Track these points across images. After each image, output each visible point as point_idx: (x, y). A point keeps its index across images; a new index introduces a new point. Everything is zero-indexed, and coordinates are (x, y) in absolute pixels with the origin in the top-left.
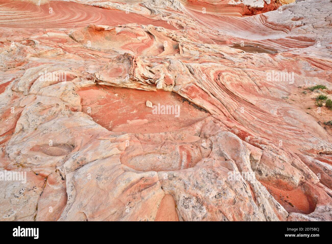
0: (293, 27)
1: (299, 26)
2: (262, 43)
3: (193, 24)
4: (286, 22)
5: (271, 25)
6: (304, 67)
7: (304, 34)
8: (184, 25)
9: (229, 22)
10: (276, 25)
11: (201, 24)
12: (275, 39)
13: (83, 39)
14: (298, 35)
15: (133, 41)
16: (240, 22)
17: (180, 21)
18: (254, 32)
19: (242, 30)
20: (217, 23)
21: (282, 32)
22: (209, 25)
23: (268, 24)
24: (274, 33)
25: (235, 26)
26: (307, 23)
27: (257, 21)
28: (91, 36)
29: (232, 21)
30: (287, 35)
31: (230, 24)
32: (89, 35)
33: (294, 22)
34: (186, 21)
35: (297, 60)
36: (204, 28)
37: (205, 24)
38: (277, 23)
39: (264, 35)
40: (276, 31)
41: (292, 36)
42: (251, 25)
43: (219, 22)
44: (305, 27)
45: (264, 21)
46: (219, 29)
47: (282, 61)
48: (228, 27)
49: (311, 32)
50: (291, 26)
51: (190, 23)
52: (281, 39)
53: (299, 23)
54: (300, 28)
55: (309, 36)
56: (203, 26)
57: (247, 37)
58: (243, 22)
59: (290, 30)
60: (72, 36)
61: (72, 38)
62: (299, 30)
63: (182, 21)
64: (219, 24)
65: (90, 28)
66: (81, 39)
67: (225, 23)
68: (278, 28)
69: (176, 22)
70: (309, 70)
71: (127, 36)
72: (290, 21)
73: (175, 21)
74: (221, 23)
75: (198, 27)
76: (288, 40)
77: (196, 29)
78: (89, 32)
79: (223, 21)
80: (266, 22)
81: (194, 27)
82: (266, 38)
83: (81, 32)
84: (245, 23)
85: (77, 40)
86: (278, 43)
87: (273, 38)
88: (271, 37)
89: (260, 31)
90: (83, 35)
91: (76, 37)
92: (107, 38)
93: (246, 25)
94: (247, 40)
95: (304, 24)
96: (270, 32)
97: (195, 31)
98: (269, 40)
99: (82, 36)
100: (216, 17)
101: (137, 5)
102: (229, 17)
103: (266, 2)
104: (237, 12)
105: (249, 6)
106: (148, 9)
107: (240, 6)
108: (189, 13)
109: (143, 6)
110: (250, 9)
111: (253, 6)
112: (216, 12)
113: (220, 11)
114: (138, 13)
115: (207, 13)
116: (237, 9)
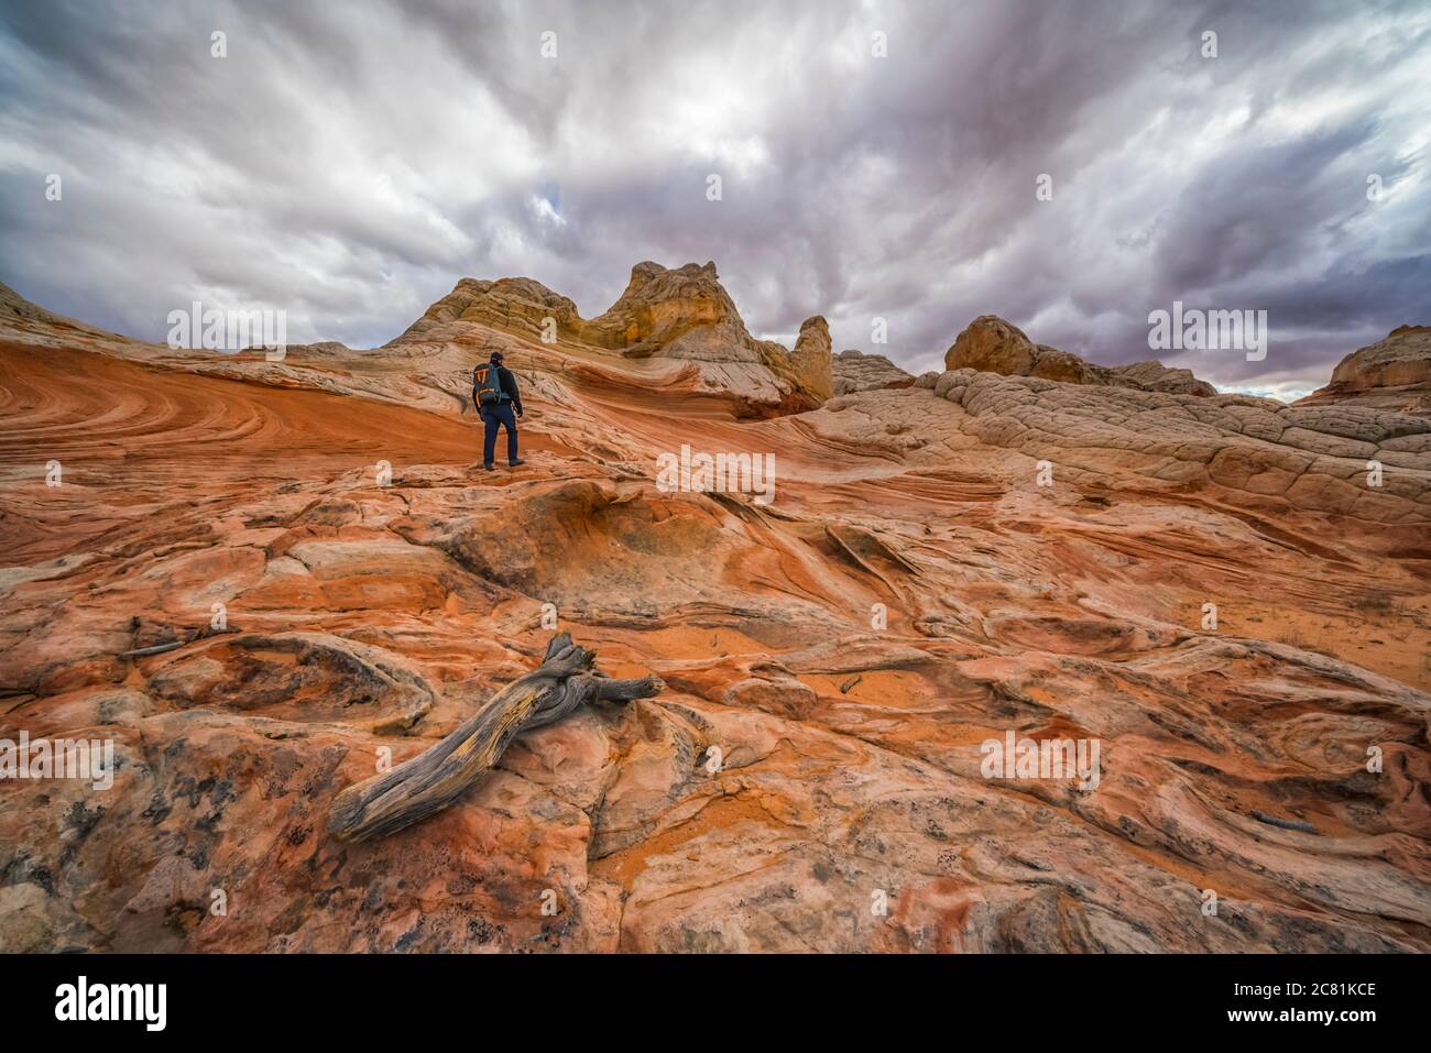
1: (914, 447)
5: (840, 444)
9: (715, 436)
10: (855, 444)
11: (641, 439)
12: (879, 478)
13: (532, 563)
14: (933, 469)
16: (745, 435)
18: (805, 463)
20: (683, 438)
21: (885, 461)
23: (827, 441)
24: (865, 463)
27: (791, 434)
28: (564, 541)
29: (722, 434)
30: (907, 470)
32: (558, 535)
37: (653, 441)
38: (850, 438)
39: (840, 469)
41: (920, 470)
42: (784, 444)
44: (933, 448)
45: (811, 434)
50: (896, 447)
52: (897, 480)
53: (906, 439)
54: (921, 451)
59: (902, 456)
60: (463, 548)
61: (467, 563)
65: (576, 499)
66: (520, 565)
68: (866, 451)
72: (884, 435)
76: (915, 480)
78: (560, 520)
80: (817, 436)
82: (852, 476)
83: (516, 525)
85: (497, 570)
87: (873, 477)
89: (819, 458)
90: (531, 542)
91: (491, 556)
95: (925, 443)
96: (851, 461)
98: (862, 481)
99: (524, 547)
100: (673, 422)
101: (401, 379)
102: (709, 422)
103: (781, 391)
104: (722, 410)
105: (746, 398)
106: (452, 394)
107: (727, 397)
108: (594, 410)
109: (425, 385)
110: (750, 406)
111: (757, 397)
112: (669, 409)
113: (678, 409)
114: (419, 407)
115: (647, 411)
116: (721, 404)
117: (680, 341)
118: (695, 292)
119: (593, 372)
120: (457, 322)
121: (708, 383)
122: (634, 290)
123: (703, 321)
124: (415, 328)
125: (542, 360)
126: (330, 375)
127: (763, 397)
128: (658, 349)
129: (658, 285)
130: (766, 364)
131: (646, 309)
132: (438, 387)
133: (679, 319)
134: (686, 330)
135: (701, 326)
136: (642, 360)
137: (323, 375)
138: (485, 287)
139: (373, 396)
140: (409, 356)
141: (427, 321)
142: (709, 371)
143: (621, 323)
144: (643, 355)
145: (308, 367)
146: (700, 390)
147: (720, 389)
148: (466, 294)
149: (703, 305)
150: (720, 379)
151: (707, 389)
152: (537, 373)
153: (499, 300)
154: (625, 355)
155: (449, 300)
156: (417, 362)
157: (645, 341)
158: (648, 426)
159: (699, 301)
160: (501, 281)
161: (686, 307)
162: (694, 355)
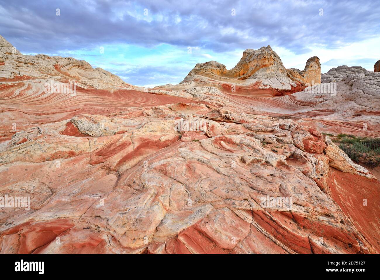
0: (317, 103)
1: (321, 102)
2: (293, 116)
3: (230, 104)
4: (310, 99)
5: (299, 102)
6: (319, 126)
7: (327, 107)
8: (222, 104)
9: (261, 102)
11: (237, 103)
12: (304, 112)
13: (176, 109)
14: (322, 109)
15: (202, 111)
16: (272, 101)
17: (219, 101)
18: (286, 108)
19: (275, 107)
20: (251, 103)
21: (309, 107)
22: (243, 105)
23: (297, 102)
24: (303, 108)
25: (268, 104)
26: (328, 100)
27: (287, 100)
29: (265, 101)
30: (314, 109)
31: (262, 103)
33: (317, 99)
34: (224, 102)
35: (314, 122)
36: (239, 106)
37: (240, 104)
38: (303, 100)
39: (294, 110)
40: (304, 107)
41: (318, 109)
42: (282, 103)
43: (253, 102)
44: (327, 102)
45: (293, 100)
46: (254, 107)
47: (301, 122)
48: (261, 105)
49: (332, 106)
50: (315, 102)
51: (228, 103)
52: (308, 112)
53: (321, 99)
54: (322, 103)
55: (331, 108)
56: (238, 105)
57: (279, 112)
58: (275, 101)
59: (315, 105)
60: (170, 107)
61: (170, 109)
62: (322, 105)
63: (221, 102)
64: (252, 103)
65: (180, 104)
67: (258, 102)
69: (216, 103)
70: (322, 127)
71: (198, 108)
72: (313, 98)
73: (214, 102)
74: (254, 102)
75: (235, 105)
76: (314, 112)
77: (234, 107)
79: (256, 101)
80: (295, 100)
81: (231, 106)
82: (296, 112)
83: (175, 106)
84: (276, 101)
86: (307, 115)
87: (302, 112)
88: (300, 111)
89: (291, 107)
91: (172, 108)
92: (187, 109)
93: (278, 103)
94: (280, 114)
95: (326, 100)
96: (299, 107)
97: (233, 108)
98: (298, 113)
100: (250, 98)
101: (181, 91)
102: (261, 98)
103: (292, 86)
104: (267, 94)
105: (277, 89)
106: (191, 94)
107: (270, 89)
108: (225, 96)
109: (186, 92)
110: (279, 92)
111: (281, 89)
112: (249, 94)
113: (252, 94)
114: (184, 97)
115: (241, 95)
116: (268, 92)
117: (257, 73)
118: (262, 56)
119: (227, 85)
120: (195, 76)
121: (264, 85)
122: (243, 59)
123: (264, 66)
124: (186, 78)
125: (213, 83)
126: (168, 91)
127: (284, 89)
128: (249, 76)
129: (250, 56)
130: (289, 77)
131: (246, 64)
132: (188, 92)
133: (257, 66)
134: (259, 69)
135: (264, 67)
136: (244, 80)
137: (167, 91)
138: (202, 65)
139: (175, 95)
140: (184, 85)
141: (188, 76)
142: (265, 82)
143: (238, 70)
144: (245, 78)
145: (165, 90)
146: (262, 88)
147: (268, 87)
148: (198, 68)
149: (264, 61)
150: (269, 84)
151: (263, 87)
152: (212, 87)
153: (205, 68)
154: (239, 79)
155: (193, 70)
156: (185, 87)
157: (245, 74)
158: (240, 100)
159: (263, 59)
160: (206, 63)
161: (259, 62)
162: (260, 77)
